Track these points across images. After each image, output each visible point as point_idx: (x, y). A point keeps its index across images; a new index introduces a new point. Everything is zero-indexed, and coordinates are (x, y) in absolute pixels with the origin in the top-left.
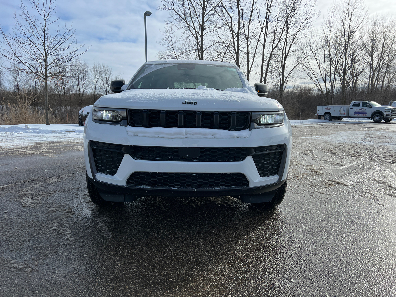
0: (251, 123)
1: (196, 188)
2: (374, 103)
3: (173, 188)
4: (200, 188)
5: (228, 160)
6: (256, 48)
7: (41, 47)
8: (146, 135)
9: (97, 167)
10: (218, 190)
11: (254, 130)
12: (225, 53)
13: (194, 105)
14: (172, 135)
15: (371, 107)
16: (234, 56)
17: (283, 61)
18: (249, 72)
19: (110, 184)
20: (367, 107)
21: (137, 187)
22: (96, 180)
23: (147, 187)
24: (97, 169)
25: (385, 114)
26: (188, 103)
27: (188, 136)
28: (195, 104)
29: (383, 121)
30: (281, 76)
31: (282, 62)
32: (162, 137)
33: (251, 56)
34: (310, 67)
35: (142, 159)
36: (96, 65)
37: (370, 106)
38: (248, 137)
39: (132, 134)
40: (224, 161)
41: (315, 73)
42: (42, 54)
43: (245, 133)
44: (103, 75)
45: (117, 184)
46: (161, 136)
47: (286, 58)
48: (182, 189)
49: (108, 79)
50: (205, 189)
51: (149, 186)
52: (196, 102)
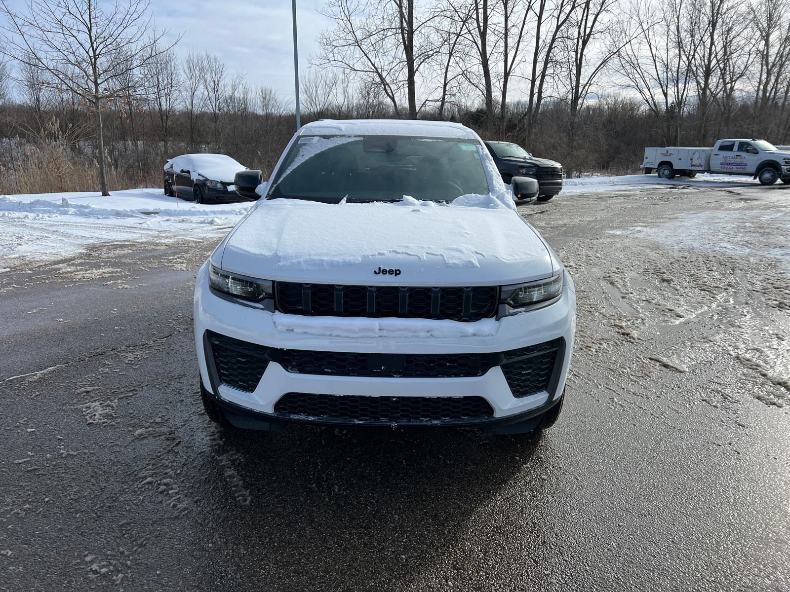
0: (500, 305)
1: (397, 422)
2: (763, 144)
3: (356, 422)
4: (404, 422)
5: (457, 375)
6: (524, 24)
7: (84, 37)
8: (309, 331)
9: (220, 375)
10: (437, 424)
11: (505, 320)
12: (459, 35)
13: (396, 275)
14: (354, 332)
15: (757, 153)
16: (476, 40)
17: (579, 51)
18: (507, 74)
19: (245, 409)
20: (748, 151)
21: (293, 417)
22: (220, 397)
23: (312, 418)
24: (220, 377)
25: (785, 168)
26: (384, 272)
27: (384, 333)
28: (397, 273)
29: (779, 181)
30: (574, 83)
31: (576, 52)
32: (338, 336)
33: (512, 42)
34: (636, 62)
35: (302, 371)
36: (193, 54)
37: (755, 151)
38: (494, 333)
39: (284, 329)
40: (449, 375)
41: (645, 75)
42: (87, 53)
43: (486, 325)
44: (208, 77)
45: (258, 409)
46: (334, 333)
47: (585, 43)
48: (372, 422)
49: (218, 84)
50: (414, 423)
51: (313, 415)
52: (399, 270)
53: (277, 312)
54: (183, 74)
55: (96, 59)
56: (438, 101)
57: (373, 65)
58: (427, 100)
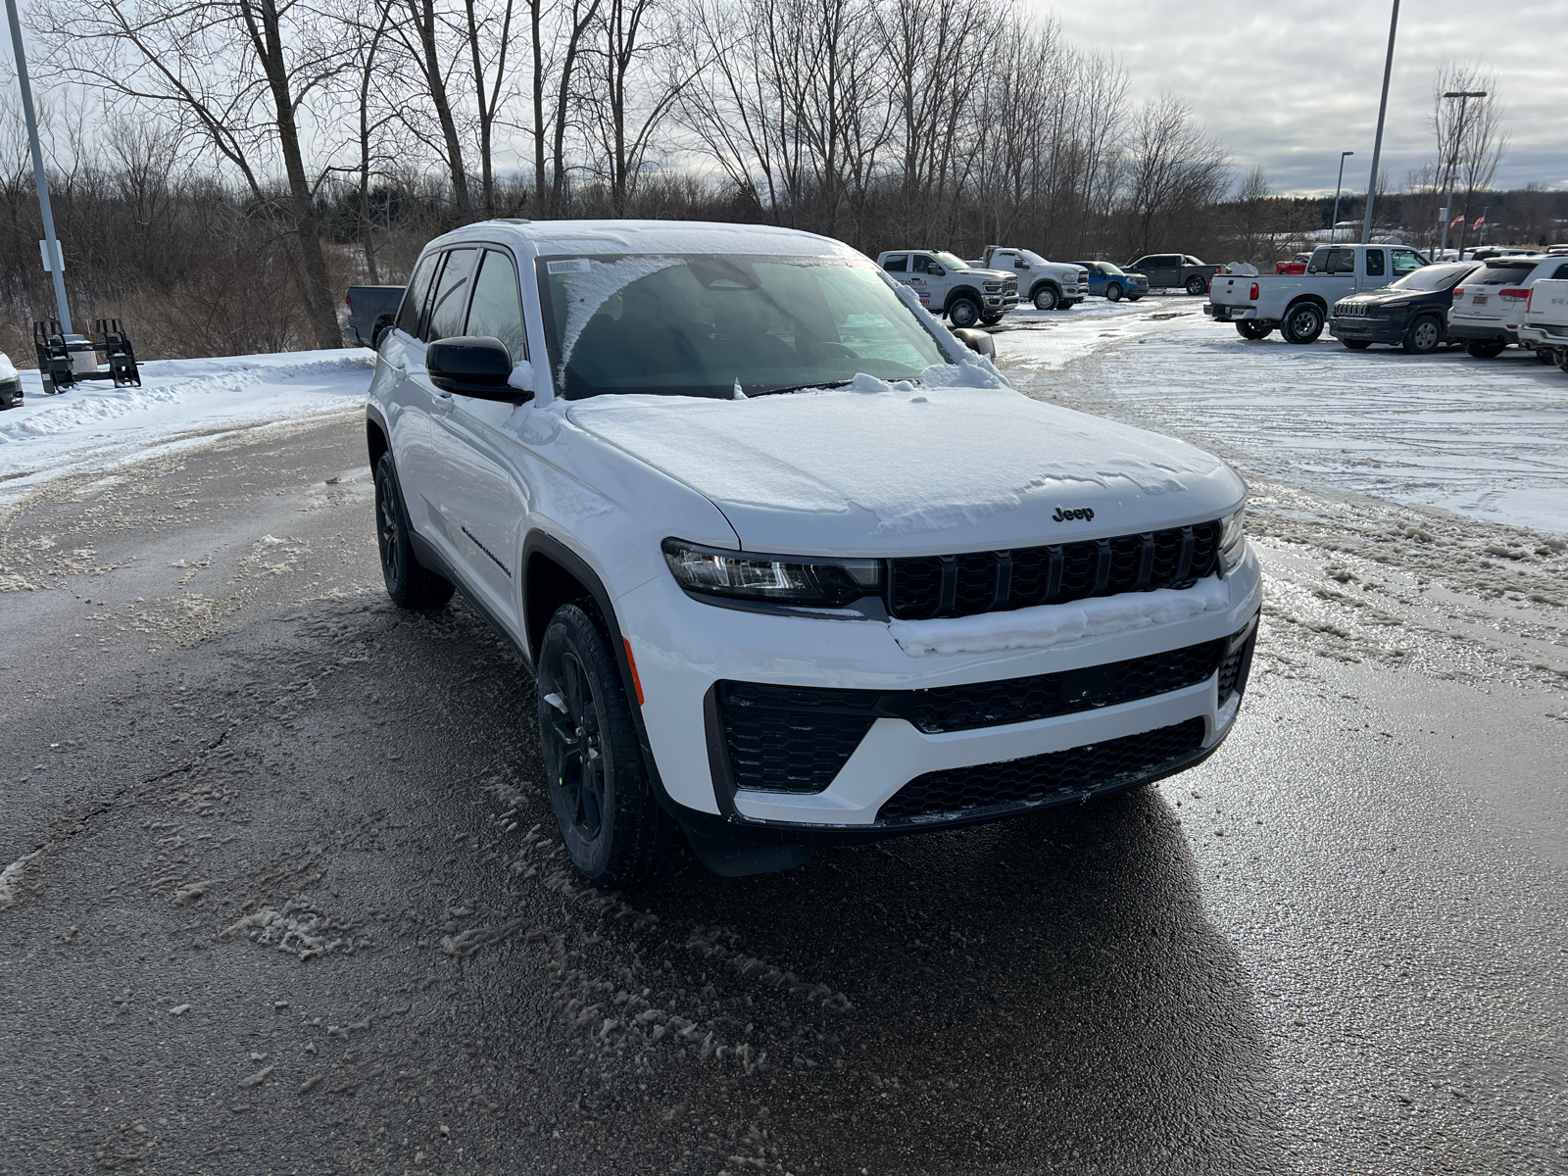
1: (1090, 790)
2: (946, 257)
3: (1029, 804)
4: (1101, 786)
6: (508, 17)
8: (968, 646)
9: (736, 768)
12: (380, 32)
13: (1089, 520)
14: (1049, 634)
15: (944, 274)
16: (410, 40)
17: (615, 79)
18: (486, 120)
19: (811, 828)
20: (930, 272)
21: (918, 820)
23: (953, 816)
25: (987, 298)
26: (1069, 516)
27: (1094, 628)
28: (1086, 514)
29: (979, 322)
30: (613, 144)
31: (610, 80)
32: (1019, 647)
33: (488, 49)
34: (709, 106)
37: (940, 271)
39: (921, 650)
40: (1170, 688)
41: (728, 129)
43: (1210, 589)
45: (841, 821)
46: (1013, 642)
47: (623, 65)
48: (1050, 800)
50: (1110, 785)
51: (951, 810)
52: (1089, 510)
53: (892, 619)
56: (355, 170)
57: (178, 84)
58: (329, 168)
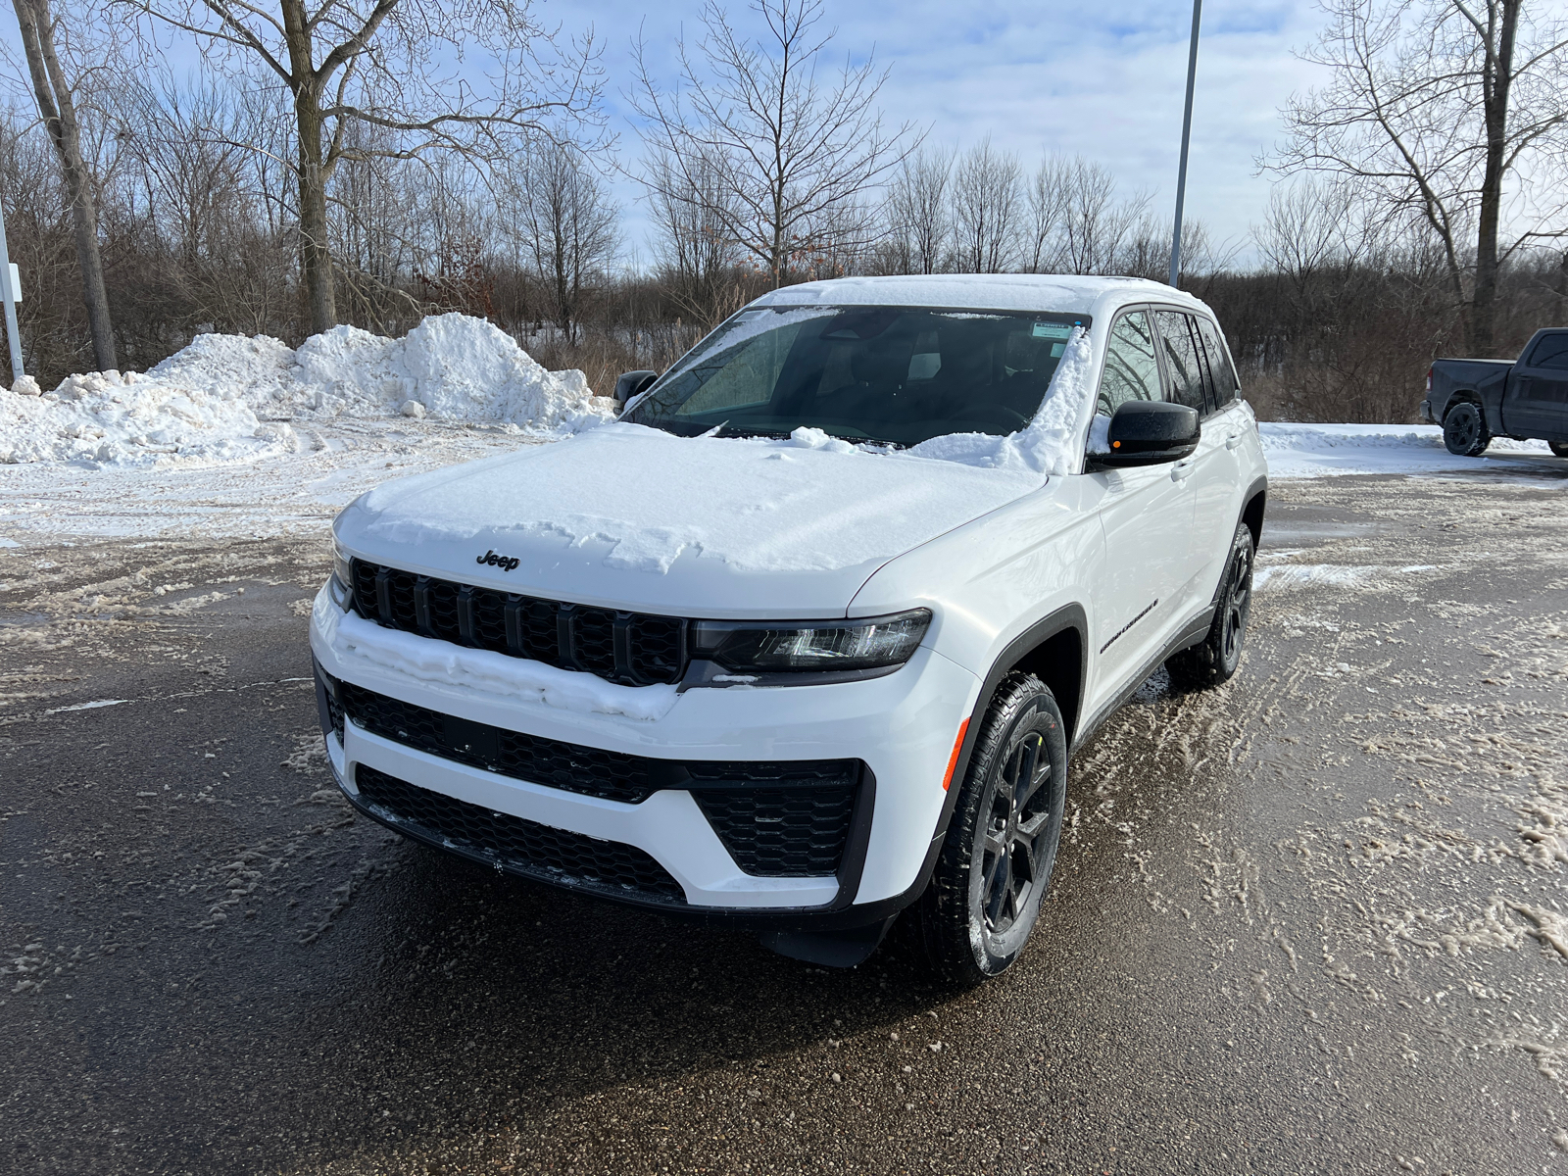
0: (693, 662)
1: (505, 862)
3: (447, 843)
4: (516, 864)
5: (592, 792)
8: (369, 653)
10: (567, 885)
11: (693, 692)
13: (506, 570)
21: (373, 808)
23: (392, 819)
26: (491, 559)
27: (466, 679)
28: (509, 564)
32: (401, 671)
35: (369, 727)
36: (1051, 164)
38: (656, 716)
39: (344, 644)
40: (577, 789)
42: (767, 175)
44: (1075, 205)
46: (398, 664)
48: (470, 852)
50: (533, 872)
52: (517, 560)
53: (352, 611)
54: (1027, 202)
55: (781, 185)
56: (1562, 234)
57: (1409, 160)
